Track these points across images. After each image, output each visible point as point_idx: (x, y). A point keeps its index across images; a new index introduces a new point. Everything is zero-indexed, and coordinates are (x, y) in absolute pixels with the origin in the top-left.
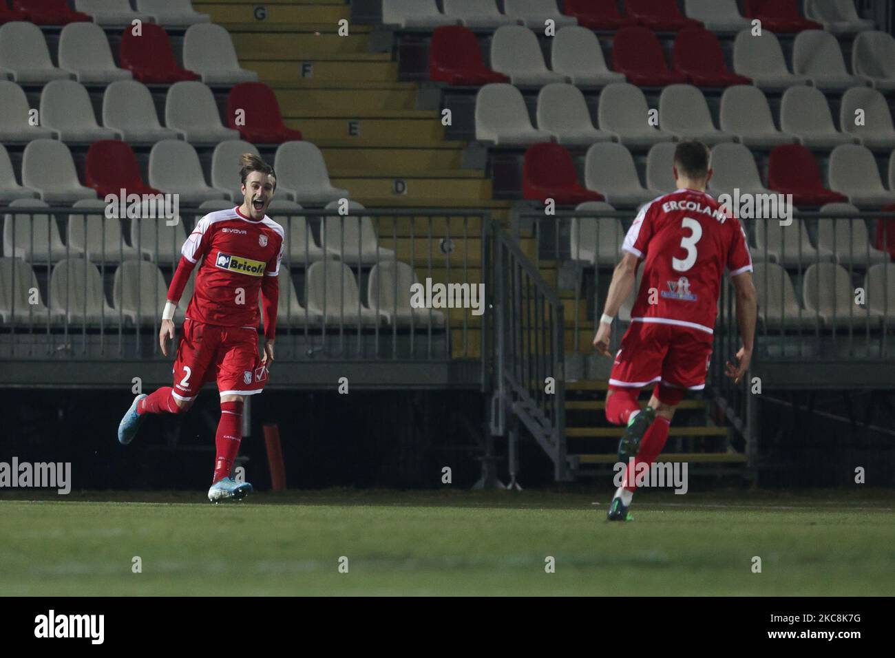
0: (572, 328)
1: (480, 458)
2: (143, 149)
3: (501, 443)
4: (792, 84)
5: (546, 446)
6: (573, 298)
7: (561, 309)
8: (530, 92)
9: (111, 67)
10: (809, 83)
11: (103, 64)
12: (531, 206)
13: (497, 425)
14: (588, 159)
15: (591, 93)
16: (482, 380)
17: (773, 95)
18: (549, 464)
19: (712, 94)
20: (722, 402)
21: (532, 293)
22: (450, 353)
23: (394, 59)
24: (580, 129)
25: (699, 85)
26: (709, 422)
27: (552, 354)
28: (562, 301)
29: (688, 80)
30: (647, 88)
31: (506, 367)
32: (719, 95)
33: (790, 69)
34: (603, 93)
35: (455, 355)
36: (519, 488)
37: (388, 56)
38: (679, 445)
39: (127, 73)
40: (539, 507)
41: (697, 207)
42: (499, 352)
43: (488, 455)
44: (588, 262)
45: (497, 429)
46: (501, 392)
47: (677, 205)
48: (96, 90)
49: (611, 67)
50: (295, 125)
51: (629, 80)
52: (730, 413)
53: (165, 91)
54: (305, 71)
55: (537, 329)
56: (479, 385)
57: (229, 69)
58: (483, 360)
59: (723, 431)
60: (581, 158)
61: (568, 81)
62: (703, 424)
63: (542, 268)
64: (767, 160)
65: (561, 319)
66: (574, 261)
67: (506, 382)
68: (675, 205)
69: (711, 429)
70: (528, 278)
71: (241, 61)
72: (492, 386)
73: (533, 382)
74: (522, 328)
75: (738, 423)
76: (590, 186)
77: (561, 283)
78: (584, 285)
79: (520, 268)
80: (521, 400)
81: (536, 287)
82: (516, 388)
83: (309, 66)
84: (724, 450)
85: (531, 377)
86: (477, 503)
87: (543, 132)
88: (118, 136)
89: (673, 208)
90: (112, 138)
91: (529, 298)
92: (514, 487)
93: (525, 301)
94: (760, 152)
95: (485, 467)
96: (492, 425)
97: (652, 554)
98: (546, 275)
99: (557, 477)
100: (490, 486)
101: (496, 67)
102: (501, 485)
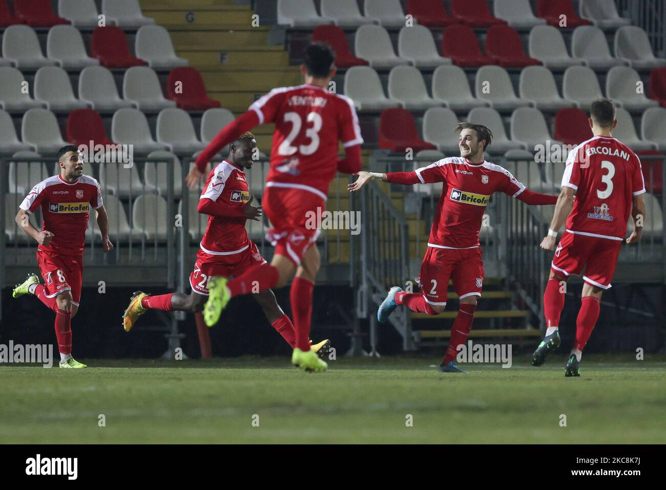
0: (415, 241)
1: (350, 334)
2: (108, 115)
3: (365, 324)
4: (571, 65)
5: (397, 325)
6: (415, 219)
7: (406, 227)
8: (383, 72)
9: (84, 57)
10: (584, 64)
11: (79, 56)
12: (384, 153)
13: (362, 310)
14: (425, 120)
15: (427, 72)
16: (351, 278)
17: (558, 72)
18: (400, 338)
19: (514, 72)
20: (523, 293)
21: (386, 216)
22: (328, 258)
23: (286, 49)
24: (420, 98)
25: (504, 66)
26: (514, 307)
27: (401, 260)
28: (408, 221)
29: (497, 63)
30: (467, 69)
31: (368, 268)
32: (519, 73)
33: (570, 53)
34: (436, 73)
35: (332, 260)
36: (378, 355)
37: (282, 47)
38: (492, 324)
39: (96, 61)
40: (392, 369)
41: (609, 152)
42: (363, 258)
43: (356, 332)
44: (425, 193)
45: (362, 314)
46: (364, 287)
47: (596, 151)
48: (73, 73)
49: (441, 54)
50: (215, 98)
51: (454, 63)
52: (529, 301)
53: (123, 73)
54: (222, 59)
55: (390, 242)
56: (349, 282)
57: (169, 57)
58: (351, 264)
59: (523, 313)
60: (420, 119)
61: (410, 64)
62: (509, 308)
63: (393, 198)
64: (554, 120)
65: (407, 234)
66: (415, 193)
67: (368, 280)
68: (594, 151)
69: (515, 312)
70: (383, 205)
71: (178, 52)
72: (358, 283)
73: (388, 279)
74: (379, 241)
75: (534, 308)
76: (426, 139)
77: (407, 209)
78: (423, 210)
79: (378, 198)
80: (379, 292)
81: (389, 211)
82: (376, 284)
83: (225, 54)
84: (524, 327)
85: (386, 276)
86: (349, 366)
87: (393, 101)
88: (89, 106)
89: (593, 153)
90: (85, 107)
91: (384, 219)
92: (374, 355)
93: (381, 222)
94: (548, 113)
95: (353, 340)
96: (358, 310)
97: (473, 402)
98: (396, 203)
99: (405, 348)
100: (358, 354)
101: (359, 54)
102: (365, 354)
